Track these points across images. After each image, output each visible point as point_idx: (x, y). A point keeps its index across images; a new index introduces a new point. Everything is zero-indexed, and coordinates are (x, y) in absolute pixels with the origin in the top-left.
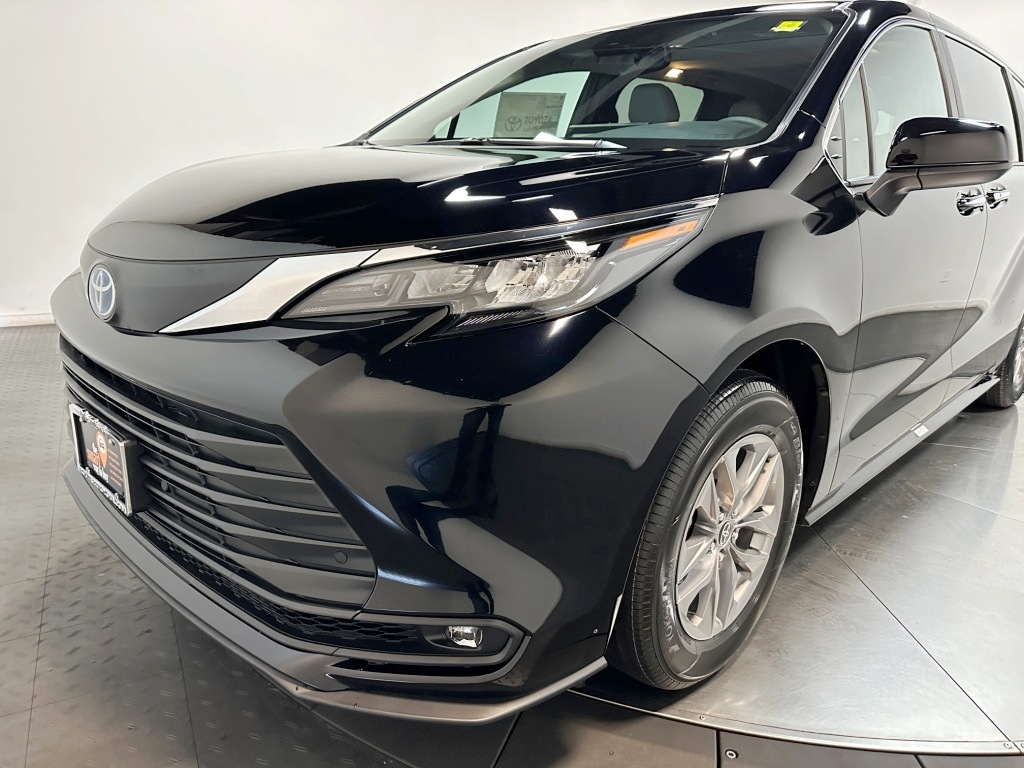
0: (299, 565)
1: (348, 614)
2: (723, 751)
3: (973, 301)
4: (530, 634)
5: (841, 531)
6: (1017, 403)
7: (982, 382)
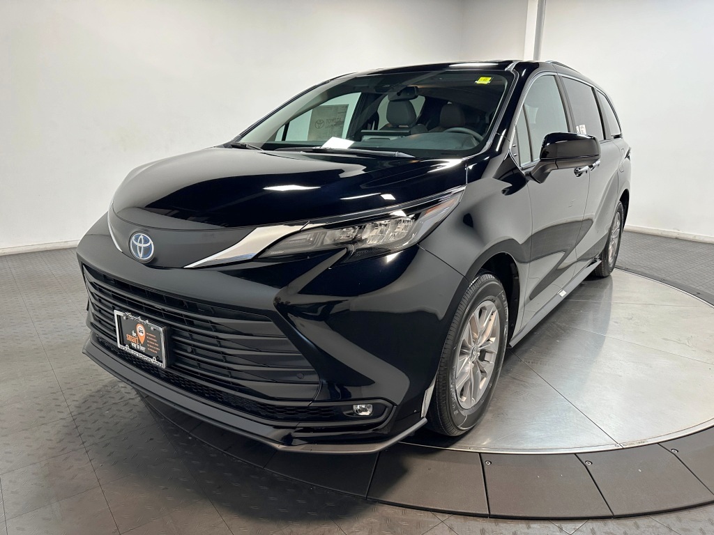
0: (277, 382)
1: (306, 404)
2: (484, 462)
3: (587, 216)
4: (396, 405)
5: (526, 351)
6: (611, 274)
7: (592, 263)
